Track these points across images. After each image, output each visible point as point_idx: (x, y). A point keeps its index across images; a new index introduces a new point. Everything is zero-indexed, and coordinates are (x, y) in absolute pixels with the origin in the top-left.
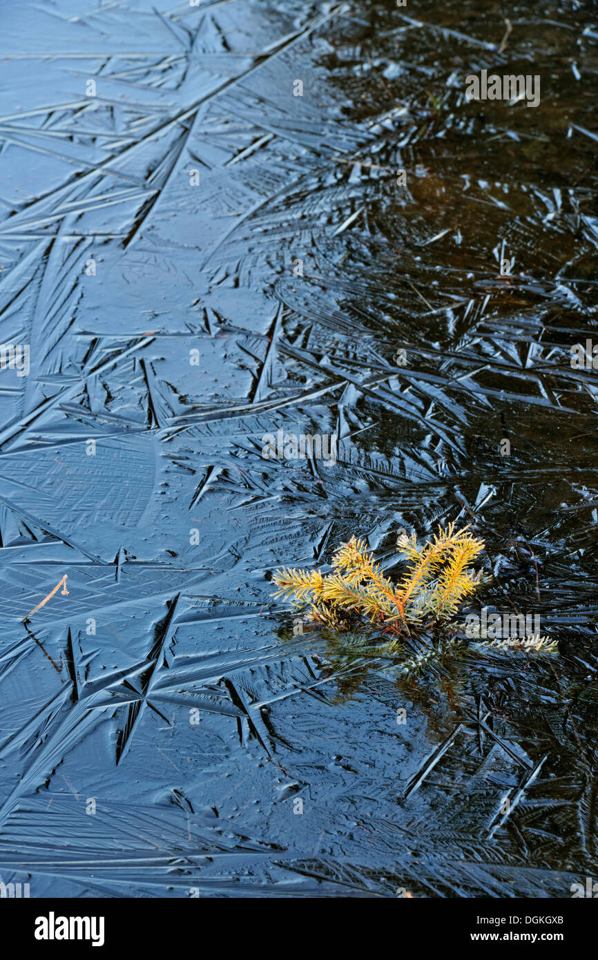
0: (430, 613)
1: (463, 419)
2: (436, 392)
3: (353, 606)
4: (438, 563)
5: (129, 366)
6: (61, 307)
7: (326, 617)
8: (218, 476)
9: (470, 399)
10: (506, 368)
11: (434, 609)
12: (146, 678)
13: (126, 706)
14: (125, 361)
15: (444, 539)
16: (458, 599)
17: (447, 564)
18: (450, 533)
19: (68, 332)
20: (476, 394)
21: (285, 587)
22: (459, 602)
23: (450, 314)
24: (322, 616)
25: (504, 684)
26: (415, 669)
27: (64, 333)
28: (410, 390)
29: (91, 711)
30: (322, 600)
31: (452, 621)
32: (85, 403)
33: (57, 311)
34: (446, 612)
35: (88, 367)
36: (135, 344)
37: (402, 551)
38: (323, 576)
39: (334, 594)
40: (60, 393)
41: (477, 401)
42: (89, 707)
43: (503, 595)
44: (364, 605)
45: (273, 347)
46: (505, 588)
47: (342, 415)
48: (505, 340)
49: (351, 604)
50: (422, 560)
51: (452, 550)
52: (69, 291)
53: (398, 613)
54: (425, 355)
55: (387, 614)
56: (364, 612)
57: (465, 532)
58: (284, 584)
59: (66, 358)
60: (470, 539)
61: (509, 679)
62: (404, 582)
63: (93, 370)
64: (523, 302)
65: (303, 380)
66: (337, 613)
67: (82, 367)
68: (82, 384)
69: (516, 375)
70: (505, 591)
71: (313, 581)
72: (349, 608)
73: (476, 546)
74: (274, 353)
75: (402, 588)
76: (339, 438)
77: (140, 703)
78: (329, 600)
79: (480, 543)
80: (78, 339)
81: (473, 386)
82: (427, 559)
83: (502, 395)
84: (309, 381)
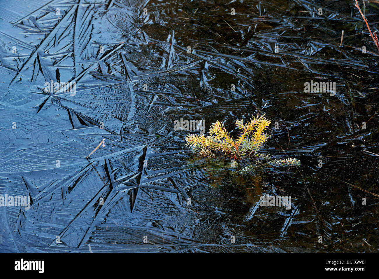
0: (248, 150)
1: (252, 73)
2: (240, 64)
3: (217, 149)
4: (252, 130)
5: (115, 56)
6: (85, 33)
7: (207, 153)
8: (157, 99)
9: (254, 66)
10: (267, 53)
11: (250, 149)
12: (138, 179)
13: (132, 189)
14: (113, 54)
15: (254, 120)
16: (260, 144)
17: (256, 130)
18: (257, 118)
19: (89, 43)
20: (256, 64)
21: (191, 142)
22: (260, 145)
23: (242, 32)
24: (205, 153)
25: (281, 177)
26: (245, 172)
27: (87, 43)
28: (229, 63)
29: (118, 192)
30: (205, 147)
31: (258, 153)
32: (100, 71)
33: (84, 34)
34: (255, 150)
35: (99, 57)
36: (116, 47)
37: (237, 126)
38: (205, 137)
39: (210, 144)
40: (89, 67)
41: (257, 66)
42: (117, 190)
43: (276, 142)
44: (222, 148)
45: (172, 47)
46: (276, 140)
47: (203, 74)
48: (265, 42)
49: (217, 148)
50: (245, 129)
51: (258, 124)
52: (87, 27)
53: (236, 151)
54: (234, 49)
55: (231, 151)
56: (222, 151)
57: (263, 117)
58: (190, 140)
59: (89, 53)
60: (265, 120)
61: (283, 175)
62: (238, 138)
63: (101, 58)
64: (270, 26)
65: (186, 60)
66: (211, 151)
67: (97, 57)
68: (97, 64)
69: (271, 56)
70: (277, 141)
71: (201, 139)
72: (216, 149)
73: (267, 123)
74: (173, 50)
75: (238, 141)
76: (203, 83)
77: (137, 188)
78: (208, 146)
79: (269, 121)
80: (93, 46)
81: (255, 61)
82: (247, 129)
83: (266, 63)
84: (188, 60)
